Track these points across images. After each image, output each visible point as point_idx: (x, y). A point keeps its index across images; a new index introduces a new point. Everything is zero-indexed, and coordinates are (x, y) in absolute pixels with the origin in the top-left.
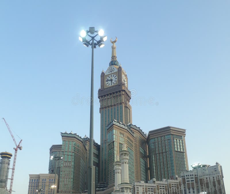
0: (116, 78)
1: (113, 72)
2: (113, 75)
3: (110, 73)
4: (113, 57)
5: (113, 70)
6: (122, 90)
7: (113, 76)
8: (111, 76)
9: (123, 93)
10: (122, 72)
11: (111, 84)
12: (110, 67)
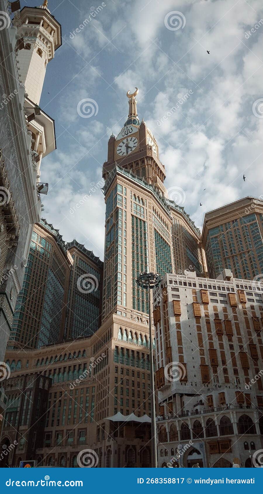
0: (135, 142)
1: (129, 134)
2: (129, 139)
3: (126, 136)
4: (131, 114)
5: (131, 131)
6: (147, 157)
7: (131, 140)
8: (127, 141)
9: (150, 162)
10: (146, 132)
11: (127, 152)
12: (126, 127)
